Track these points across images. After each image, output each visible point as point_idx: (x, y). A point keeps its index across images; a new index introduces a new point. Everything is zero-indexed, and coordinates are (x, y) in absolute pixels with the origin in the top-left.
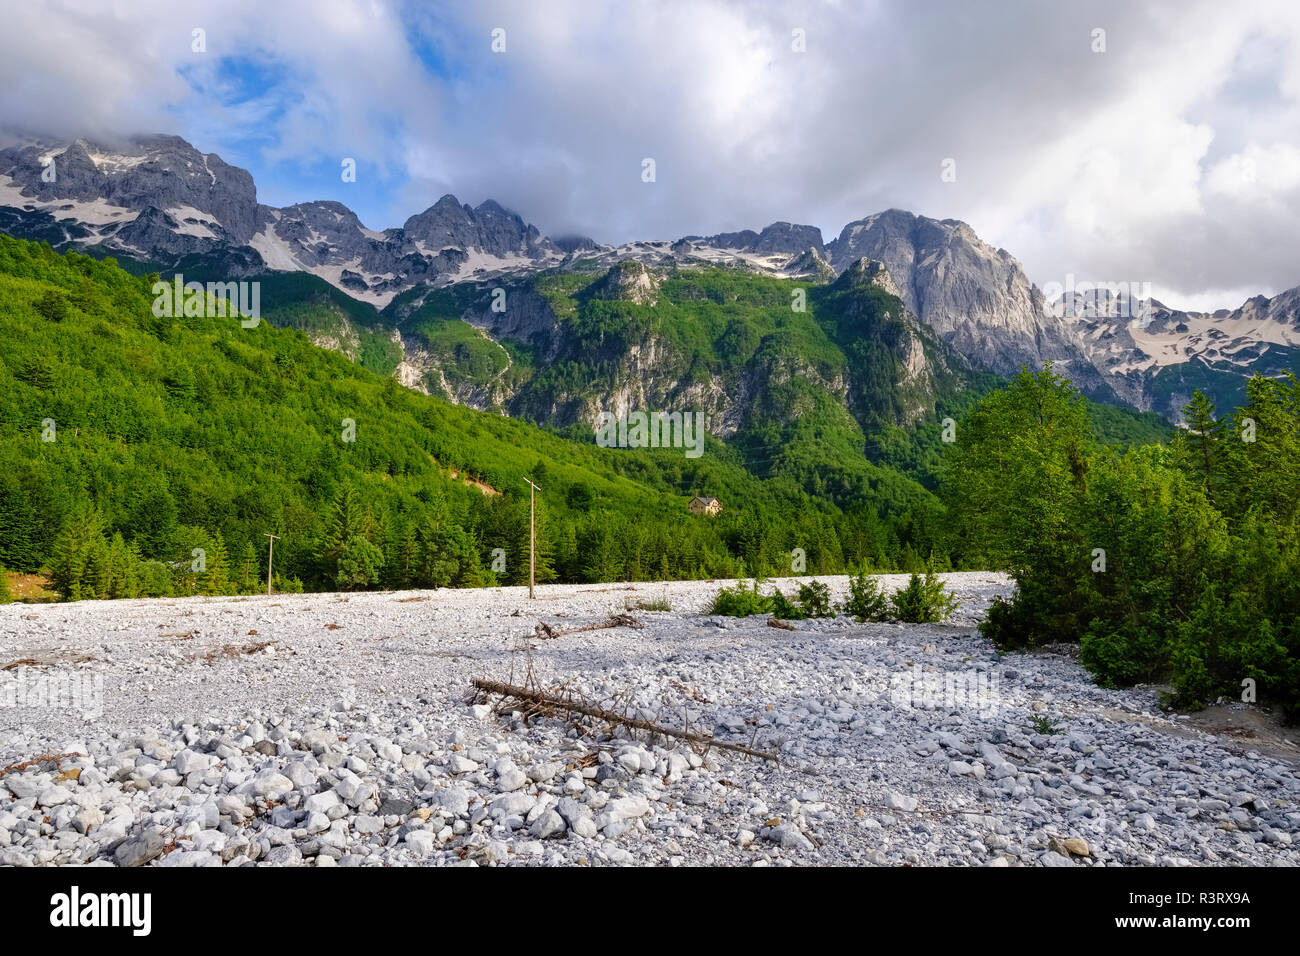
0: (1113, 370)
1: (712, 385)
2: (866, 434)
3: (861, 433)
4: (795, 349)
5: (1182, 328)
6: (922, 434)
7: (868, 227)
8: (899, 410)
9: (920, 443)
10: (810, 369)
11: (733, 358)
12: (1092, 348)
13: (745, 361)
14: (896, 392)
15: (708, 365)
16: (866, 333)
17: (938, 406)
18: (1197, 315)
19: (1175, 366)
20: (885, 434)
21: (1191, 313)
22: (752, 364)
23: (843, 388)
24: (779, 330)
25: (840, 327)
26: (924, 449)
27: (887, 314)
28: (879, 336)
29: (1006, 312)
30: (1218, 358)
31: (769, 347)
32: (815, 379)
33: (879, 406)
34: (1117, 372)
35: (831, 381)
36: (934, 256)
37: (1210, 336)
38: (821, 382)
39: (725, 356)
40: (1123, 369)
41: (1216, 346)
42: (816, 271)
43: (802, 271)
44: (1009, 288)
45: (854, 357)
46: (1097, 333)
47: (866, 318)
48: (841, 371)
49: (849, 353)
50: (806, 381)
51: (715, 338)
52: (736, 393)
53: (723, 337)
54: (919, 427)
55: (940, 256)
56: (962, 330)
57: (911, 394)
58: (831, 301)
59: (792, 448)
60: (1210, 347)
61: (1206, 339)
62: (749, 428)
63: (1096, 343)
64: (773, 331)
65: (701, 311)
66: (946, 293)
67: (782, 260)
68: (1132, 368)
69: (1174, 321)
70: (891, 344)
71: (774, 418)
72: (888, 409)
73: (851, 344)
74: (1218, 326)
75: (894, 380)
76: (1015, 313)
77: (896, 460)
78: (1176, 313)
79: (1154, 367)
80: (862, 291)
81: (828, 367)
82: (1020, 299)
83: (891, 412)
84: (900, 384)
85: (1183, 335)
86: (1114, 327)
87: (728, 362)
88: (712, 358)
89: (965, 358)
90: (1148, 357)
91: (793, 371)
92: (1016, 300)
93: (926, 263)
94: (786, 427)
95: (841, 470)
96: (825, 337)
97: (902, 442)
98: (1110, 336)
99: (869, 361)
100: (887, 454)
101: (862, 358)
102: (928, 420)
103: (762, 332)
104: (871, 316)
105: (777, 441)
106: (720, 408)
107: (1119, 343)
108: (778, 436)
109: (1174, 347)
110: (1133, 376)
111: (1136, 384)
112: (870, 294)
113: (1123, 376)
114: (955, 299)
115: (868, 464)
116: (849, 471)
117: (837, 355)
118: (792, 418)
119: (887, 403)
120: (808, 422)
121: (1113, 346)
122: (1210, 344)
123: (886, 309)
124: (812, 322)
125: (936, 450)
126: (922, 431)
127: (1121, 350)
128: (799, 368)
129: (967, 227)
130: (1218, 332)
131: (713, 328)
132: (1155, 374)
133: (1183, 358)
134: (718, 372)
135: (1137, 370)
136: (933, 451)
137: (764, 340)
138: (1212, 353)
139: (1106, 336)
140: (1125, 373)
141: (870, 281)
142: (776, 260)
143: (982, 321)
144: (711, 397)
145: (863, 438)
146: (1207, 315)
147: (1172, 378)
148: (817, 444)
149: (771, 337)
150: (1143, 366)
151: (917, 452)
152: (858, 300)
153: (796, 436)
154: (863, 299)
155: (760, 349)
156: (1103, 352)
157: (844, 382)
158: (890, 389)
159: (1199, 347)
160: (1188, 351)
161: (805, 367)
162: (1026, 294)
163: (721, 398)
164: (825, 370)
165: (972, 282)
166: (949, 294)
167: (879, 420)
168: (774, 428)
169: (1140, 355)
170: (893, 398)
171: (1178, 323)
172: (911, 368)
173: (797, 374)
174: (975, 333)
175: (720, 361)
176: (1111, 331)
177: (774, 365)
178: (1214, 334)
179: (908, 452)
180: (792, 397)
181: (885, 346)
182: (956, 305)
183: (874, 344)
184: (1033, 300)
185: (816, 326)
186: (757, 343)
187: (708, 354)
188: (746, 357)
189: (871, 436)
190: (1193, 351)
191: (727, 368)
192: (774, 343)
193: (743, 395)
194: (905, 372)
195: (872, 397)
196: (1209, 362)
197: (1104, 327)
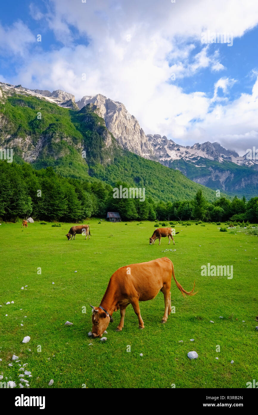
0: (161, 159)
1: (26, 139)
2: (89, 166)
3: (87, 165)
4: (63, 130)
5: (178, 150)
6: (110, 168)
7: (91, 99)
8: (102, 158)
9: (109, 171)
10: (69, 138)
11: (36, 130)
12: (155, 152)
13: (41, 132)
14: (101, 152)
15: (25, 131)
16: (91, 129)
17: (115, 159)
18: (182, 147)
19: (177, 160)
20: (96, 167)
21: (181, 146)
22: (45, 133)
23: (81, 148)
24: (57, 122)
25: (81, 125)
26: (111, 174)
27: (99, 123)
28: (96, 130)
29: (133, 135)
30: (187, 159)
31: (52, 127)
32: (70, 143)
33: (94, 156)
34: (162, 160)
35: (77, 144)
36: (112, 113)
37: (186, 153)
38: (73, 144)
39: (33, 129)
40: (163, 159)
41: (187, 156)
42: (72, 107)
43: (67, 106)
44: (134, 128)
45: (86, 137)
46: (157, 148)
47: (91, 123)
48: (81, 141)
49: (84, 135)
50: (66, 142)
51: (29, 121)
52: (37, 144)
53: (33, 121)
54: (108, 166)
55: (115, 113)
56: (120, 139)
57: (106, 153)
58: (78, 116)
59: (59, 167)
60: (186, 156)
61: (185, 154)
62: (41, 159)
63: (156, 150)
64: (55, 122)
65: (24, 110)
66: (115, 126)
67: (60, 101)
68: (166, 159)
69: (176, 147)
70: (100, 134)
71: (52, 155)
72: (98, 157)
73: (85, 132)
74: (187, 150)
75: (101, 147)
76: (136, 136)
77: (100, 177)
78: (177, 145)
79: (171, 160)
80: (90, 114)
81: (76, 139)
82: (137, 132)
83: (99, 159)
84: (103, 149)
85: (179, 152)
86: (161, 146)
87: (34, 131)
88: (28, 129)
89: (122, 146)
90: (170, 156)
91: (62, 138)
92: (136, 132)
93: (110, 114)
94: (57, 159)
95: (80, 177)
96: (75, 128)
97: (102, 170)
98: (160, 149)
99: (92, 139)
100: (97, 174)
101: (89, 137)
102: (112, 164)
103: (50, 122)
104: (93, 123)
105: (53, 165)
106: (29, 149)
107: (163, 151)
108: (54, 163)
109: (177, 154)
110: (166, 162)
111: (167, 164)
112: (93, 116)
113: (163, 161)
114: (118, 129)
115: (89, 177)
116: (83, 178)
117: (80, 135)
118: (60, 156)
119: (97, 155)
120: (67, 158)
121: (161, 152)
122: (186, 155)
123: (99, 121)
124: (70, 122)
125: (115, 175)
126: (110, 167)
127: (163, 153)
128: (64, 137)
129: (123, 105)
130: (188, 152)
131: (29, 117)
132: (172, 162)
133: (179, 158)
134: (30, 134)
135: (167, 160)
136: (113, 175)
137: (50, 125)
138: (186, 157)
139: (159, 149)
140: (164, 160)
141: (93, 112)
142: (58, 101)
143: (126, 137)
144: (25, 144)
145: (88, 167)
146: (184, 147)
147: (176, 163)
148: (70, 167)
149: (54, 124)
150: (169, 159)
151: (108, 175)
152: (88, 117)
153: (61, 163)
154: (90, 117)
155: (49, 128)
156: (158, 153)
157: (82, 146)
158: (99, 150)
159: (183, 156)
160: (180, 156)
161: (67, 137)
162: (139, 131)
163: (30, 145)
164: (75, 139)
165: (124, 124)
166: (116, 126)
167: (94, 161)
168: (52, 160)
169: (168, 156)
170: (100, 154)
171: (177, 148)
172: (107, 144)
173: (63, 139)
174: (124, 140)
175: (31, 130)
176: (161, 147)
177: (54, 134)
178: (187, 153)
179: (105, 174)
180: (61, 148)
181: (98, 134)
182: (118, 130)
183: (94, 133)
184: (141, 133)
185: (72, 124)
186: (48, 126)
187: (26, 126)
188: (43, 130)
189: (91, 167)
190: (181, 156)
191: (33, 133)
192: (55, 126)
193: (40, 146)
194: (104, 145)
195: (92, 153)
196: (186, 160)
197: (159, 146)
